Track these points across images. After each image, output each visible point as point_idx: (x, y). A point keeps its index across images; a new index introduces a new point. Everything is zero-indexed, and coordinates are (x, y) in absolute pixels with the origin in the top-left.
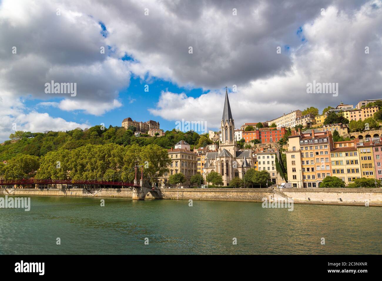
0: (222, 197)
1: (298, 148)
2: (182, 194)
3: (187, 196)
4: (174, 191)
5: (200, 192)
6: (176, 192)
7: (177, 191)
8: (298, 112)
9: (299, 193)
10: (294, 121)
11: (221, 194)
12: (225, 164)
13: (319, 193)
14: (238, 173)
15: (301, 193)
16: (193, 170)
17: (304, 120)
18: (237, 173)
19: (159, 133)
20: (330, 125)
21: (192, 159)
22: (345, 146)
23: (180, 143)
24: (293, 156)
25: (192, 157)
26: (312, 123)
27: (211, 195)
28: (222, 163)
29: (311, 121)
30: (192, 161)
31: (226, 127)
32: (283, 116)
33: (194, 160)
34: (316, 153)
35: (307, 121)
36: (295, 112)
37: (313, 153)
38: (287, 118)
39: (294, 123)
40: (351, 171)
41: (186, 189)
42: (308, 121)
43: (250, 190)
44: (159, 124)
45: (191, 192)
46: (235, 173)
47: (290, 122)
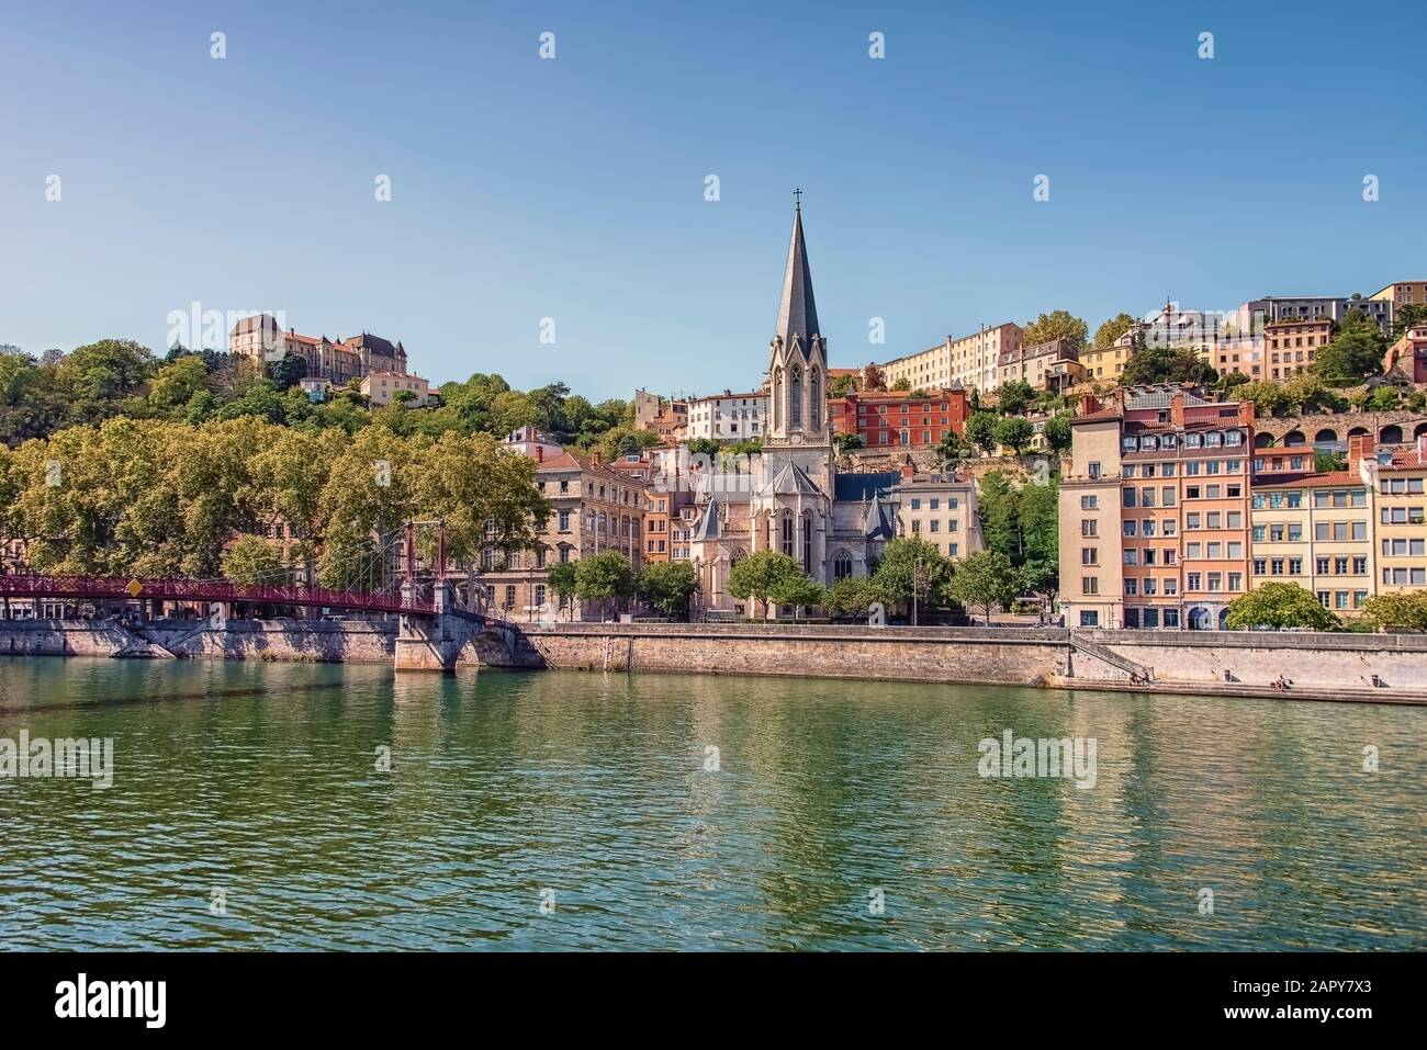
0: (824, 661)
1: (1112, 466)
2: (626, 648)
3: (654, 655)
4: (587, 636)
5: (715, 638)
6: (599, 641)
7: (602, 636)
8: (1008, 331)
9: (1181, 650)
10: (989, 368)
11: (820, 650)
12: (797, 524)
13: (1273, 652)
14: (849, 563)
15: (1189, 649)
16: (628, 549)
17: (1032, 364)
18: (843, 562)
19: (413, 390)
20: (1150, 387)
21: (626, 500)
22: (1293, 468)
23: (519, 437)
24: (1089, 503)
25: (627, 492)
26: (1070, 380)
27: (769, 652)
28: (785, 521)
29: (1065, 368)
30: (624, 507)
31: (796, 370)
32: (945, 345)
33: (631, 503)
34: (1188, 490)
35: (1050, 368)
36: (998, 331)
37: (1177, 491)
38: (962, 354)
39: (990, 375)
40: (1331, 565)
41: (645, 628)
42: (1052, 369)
43: (958, 636)
44: (403, 354)
45: (671, 637)
46: (837, 563)
47: (972, 372)
